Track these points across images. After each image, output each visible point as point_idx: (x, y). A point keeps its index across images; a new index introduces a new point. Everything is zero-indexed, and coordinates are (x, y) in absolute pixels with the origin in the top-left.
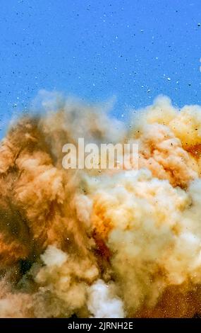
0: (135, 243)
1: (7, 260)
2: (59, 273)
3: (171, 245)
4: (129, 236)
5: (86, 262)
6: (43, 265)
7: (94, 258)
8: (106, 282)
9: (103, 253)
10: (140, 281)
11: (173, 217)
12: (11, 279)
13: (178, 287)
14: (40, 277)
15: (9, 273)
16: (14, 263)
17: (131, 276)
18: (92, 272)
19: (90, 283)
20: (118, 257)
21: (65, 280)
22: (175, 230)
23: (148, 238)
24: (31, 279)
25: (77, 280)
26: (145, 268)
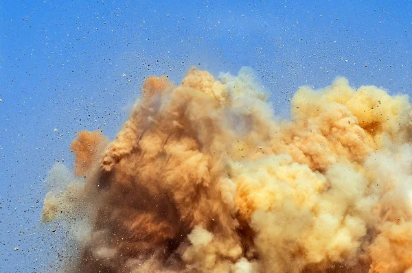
0: (277, 223)
1: (156, 239)
2: (205, 252)
3: (311, 226)
4: (271, 217)
5: (231, 241)
6: (190, 244)
7: (237, 238)
8: (250, 260)
9: (246, 233)
10: (281, 259)
11: (312, 199)
12: (159, 258)
13: (317, 265)
14: (186, 255)
15: (157, 252)
16: (162, 242)
17: (273, 254)
18: (237, 251)
19: (234, 261)
20: (261, 236)
21: (211, 258)
22: (314, 211)
23: (289, 219)
24: (179, 257)
25: (222, 258)
26: (286, 247)
